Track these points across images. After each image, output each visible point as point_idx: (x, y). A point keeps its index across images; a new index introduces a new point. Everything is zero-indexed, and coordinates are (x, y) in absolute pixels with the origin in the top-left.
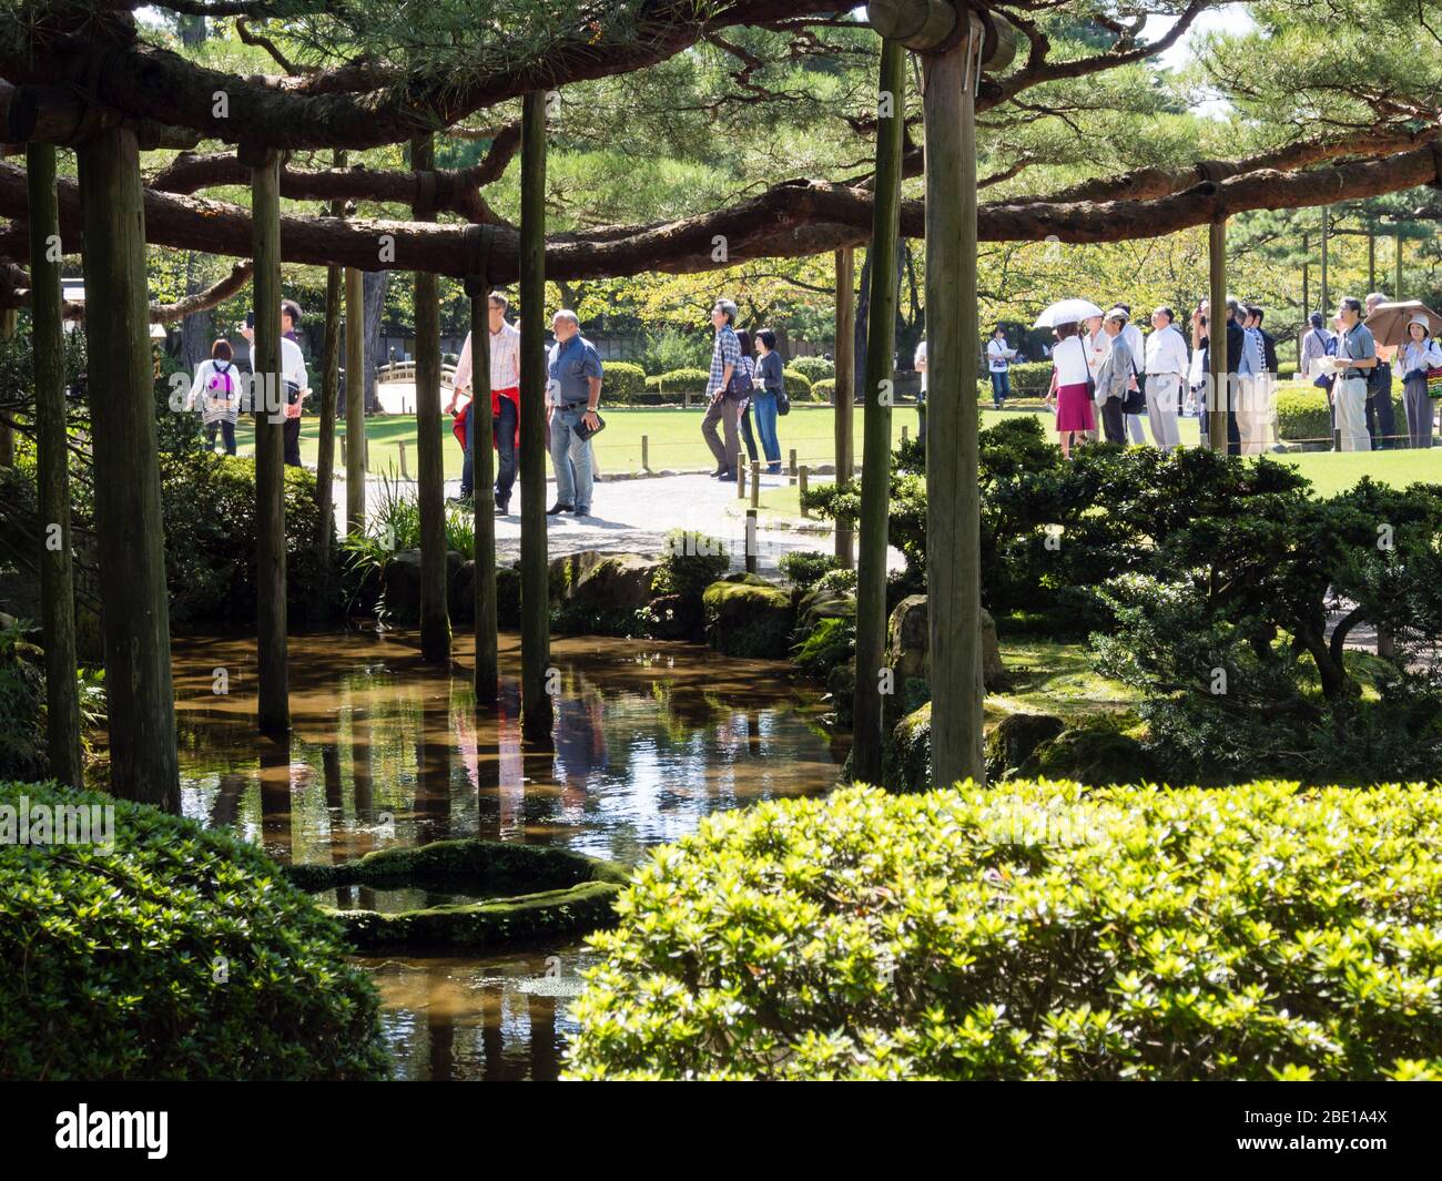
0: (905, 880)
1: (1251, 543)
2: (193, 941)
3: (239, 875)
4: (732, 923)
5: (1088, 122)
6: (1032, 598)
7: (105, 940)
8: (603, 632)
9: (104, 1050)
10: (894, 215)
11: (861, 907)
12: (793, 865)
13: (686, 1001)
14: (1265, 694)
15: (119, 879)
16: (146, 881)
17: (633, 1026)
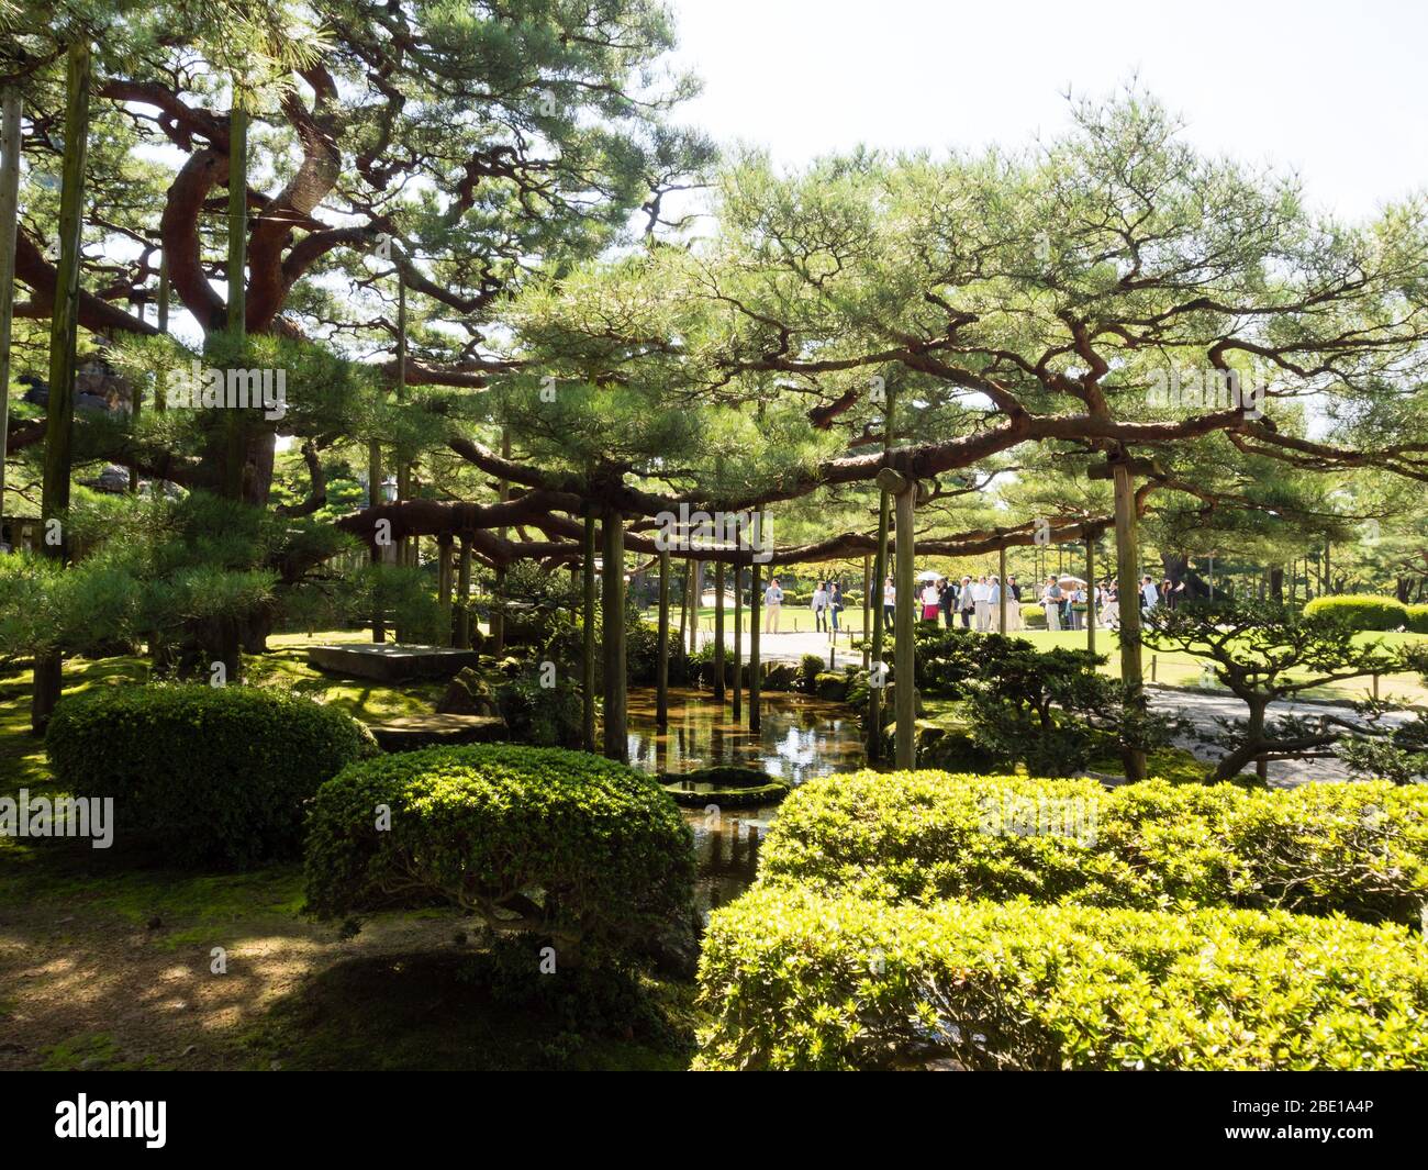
0: (882, 809)
1: (1015, 669)
2: (628, 812)
3: (646, 789)
4: (819, 821)
5: (955, 512)
6: (934, 685)
7: (599, 812)
8: (779, 689)
9: (596, 851)
10: (886, 546)
11: (866, 818)
12: (842, 801)
13: (802, 849)
14: (1018, 729)
15: (605, 790)
16: (614, 790)
17: (782, 858)
